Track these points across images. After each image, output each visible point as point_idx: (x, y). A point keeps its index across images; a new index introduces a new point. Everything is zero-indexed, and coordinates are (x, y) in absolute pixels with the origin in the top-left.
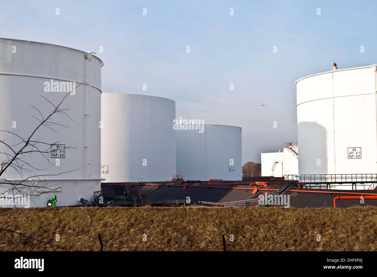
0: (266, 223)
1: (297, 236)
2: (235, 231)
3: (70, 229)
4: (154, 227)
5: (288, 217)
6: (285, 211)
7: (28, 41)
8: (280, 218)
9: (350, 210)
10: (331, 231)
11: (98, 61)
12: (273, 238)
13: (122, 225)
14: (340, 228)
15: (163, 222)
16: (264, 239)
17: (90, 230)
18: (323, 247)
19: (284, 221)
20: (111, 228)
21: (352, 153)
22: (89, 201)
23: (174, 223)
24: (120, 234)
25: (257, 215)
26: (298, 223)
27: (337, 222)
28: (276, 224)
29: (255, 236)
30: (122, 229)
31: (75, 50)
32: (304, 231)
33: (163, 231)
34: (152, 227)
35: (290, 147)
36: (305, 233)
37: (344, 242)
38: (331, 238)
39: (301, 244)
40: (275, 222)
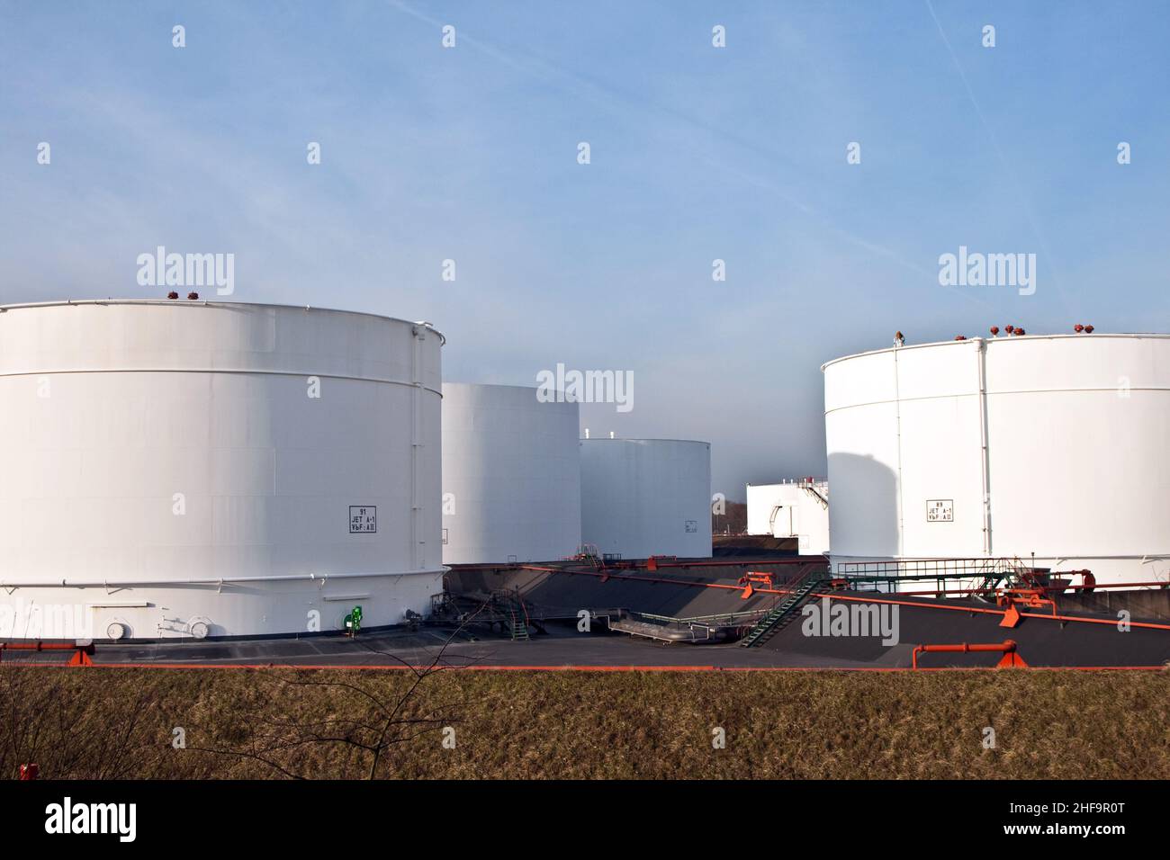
0: (790, 701)
1: (848, 727)
2: (733, 717)
3: (427, 712)
4: (583, 709)
5: (831, 689)
6: (824, 678)
7: (305, 308)
8: (816, 692)
9: (944, 677)
10: (909, 718)
11: (436, 337)
12: (804, 732)
13: (522, 705)
14: (926, 711)
15: (600, 700)
16: (788, 734)
17: (464, 714)
18: (896, 749)
19: (824, 698)
20: (504, 712)
21: (935, 511)
22: (422, 614)
23: (619, 701)
24: (521, 725)
25: (773, 687)
26: (849, 701)
27: (921, 699)
28: (809, 704)
29: (771, 728)
30: (524, 714)
31: (393, 320)
32: (861, 717)
33: (601, 718)
34: (578, 709)
35: (810, 485)
36: (862, 721)
37: (934, 739)
38: (910, 731)
39: (855, 742)
40: (806, 701)
